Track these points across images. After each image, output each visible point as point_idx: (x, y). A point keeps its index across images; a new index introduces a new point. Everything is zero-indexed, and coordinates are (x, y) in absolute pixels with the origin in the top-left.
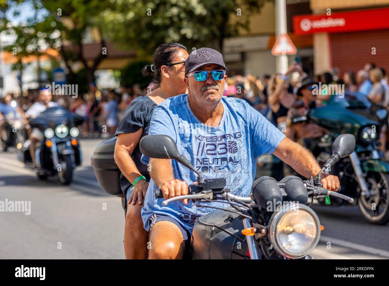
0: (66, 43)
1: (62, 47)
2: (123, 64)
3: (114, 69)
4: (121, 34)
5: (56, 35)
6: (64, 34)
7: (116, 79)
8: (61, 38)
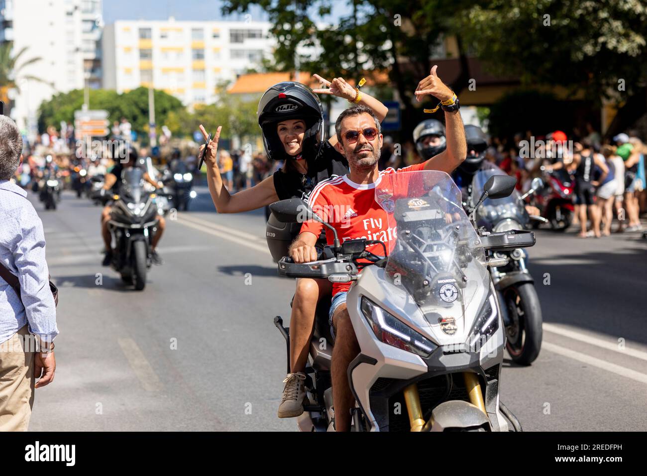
0: (401, 59)
1: (396, 65)
2: (494, 95)
3: (479, 105)
4: (496, 47)
5: (387, 45)
6: (398, 45)
7: (481, 120)
8: (393, 50)
